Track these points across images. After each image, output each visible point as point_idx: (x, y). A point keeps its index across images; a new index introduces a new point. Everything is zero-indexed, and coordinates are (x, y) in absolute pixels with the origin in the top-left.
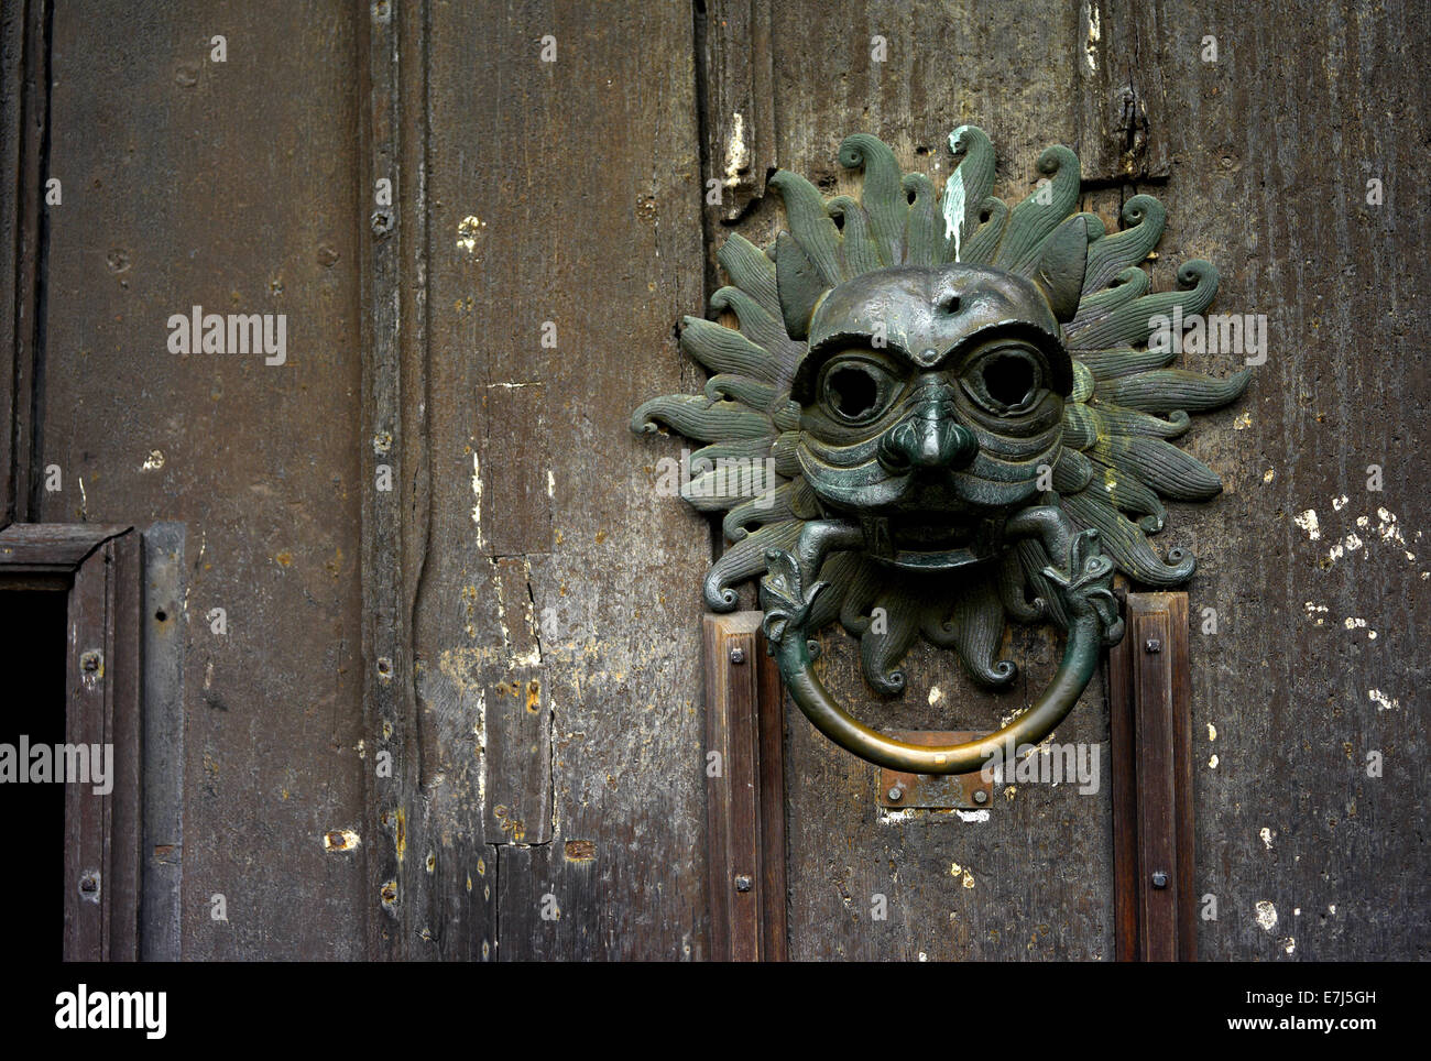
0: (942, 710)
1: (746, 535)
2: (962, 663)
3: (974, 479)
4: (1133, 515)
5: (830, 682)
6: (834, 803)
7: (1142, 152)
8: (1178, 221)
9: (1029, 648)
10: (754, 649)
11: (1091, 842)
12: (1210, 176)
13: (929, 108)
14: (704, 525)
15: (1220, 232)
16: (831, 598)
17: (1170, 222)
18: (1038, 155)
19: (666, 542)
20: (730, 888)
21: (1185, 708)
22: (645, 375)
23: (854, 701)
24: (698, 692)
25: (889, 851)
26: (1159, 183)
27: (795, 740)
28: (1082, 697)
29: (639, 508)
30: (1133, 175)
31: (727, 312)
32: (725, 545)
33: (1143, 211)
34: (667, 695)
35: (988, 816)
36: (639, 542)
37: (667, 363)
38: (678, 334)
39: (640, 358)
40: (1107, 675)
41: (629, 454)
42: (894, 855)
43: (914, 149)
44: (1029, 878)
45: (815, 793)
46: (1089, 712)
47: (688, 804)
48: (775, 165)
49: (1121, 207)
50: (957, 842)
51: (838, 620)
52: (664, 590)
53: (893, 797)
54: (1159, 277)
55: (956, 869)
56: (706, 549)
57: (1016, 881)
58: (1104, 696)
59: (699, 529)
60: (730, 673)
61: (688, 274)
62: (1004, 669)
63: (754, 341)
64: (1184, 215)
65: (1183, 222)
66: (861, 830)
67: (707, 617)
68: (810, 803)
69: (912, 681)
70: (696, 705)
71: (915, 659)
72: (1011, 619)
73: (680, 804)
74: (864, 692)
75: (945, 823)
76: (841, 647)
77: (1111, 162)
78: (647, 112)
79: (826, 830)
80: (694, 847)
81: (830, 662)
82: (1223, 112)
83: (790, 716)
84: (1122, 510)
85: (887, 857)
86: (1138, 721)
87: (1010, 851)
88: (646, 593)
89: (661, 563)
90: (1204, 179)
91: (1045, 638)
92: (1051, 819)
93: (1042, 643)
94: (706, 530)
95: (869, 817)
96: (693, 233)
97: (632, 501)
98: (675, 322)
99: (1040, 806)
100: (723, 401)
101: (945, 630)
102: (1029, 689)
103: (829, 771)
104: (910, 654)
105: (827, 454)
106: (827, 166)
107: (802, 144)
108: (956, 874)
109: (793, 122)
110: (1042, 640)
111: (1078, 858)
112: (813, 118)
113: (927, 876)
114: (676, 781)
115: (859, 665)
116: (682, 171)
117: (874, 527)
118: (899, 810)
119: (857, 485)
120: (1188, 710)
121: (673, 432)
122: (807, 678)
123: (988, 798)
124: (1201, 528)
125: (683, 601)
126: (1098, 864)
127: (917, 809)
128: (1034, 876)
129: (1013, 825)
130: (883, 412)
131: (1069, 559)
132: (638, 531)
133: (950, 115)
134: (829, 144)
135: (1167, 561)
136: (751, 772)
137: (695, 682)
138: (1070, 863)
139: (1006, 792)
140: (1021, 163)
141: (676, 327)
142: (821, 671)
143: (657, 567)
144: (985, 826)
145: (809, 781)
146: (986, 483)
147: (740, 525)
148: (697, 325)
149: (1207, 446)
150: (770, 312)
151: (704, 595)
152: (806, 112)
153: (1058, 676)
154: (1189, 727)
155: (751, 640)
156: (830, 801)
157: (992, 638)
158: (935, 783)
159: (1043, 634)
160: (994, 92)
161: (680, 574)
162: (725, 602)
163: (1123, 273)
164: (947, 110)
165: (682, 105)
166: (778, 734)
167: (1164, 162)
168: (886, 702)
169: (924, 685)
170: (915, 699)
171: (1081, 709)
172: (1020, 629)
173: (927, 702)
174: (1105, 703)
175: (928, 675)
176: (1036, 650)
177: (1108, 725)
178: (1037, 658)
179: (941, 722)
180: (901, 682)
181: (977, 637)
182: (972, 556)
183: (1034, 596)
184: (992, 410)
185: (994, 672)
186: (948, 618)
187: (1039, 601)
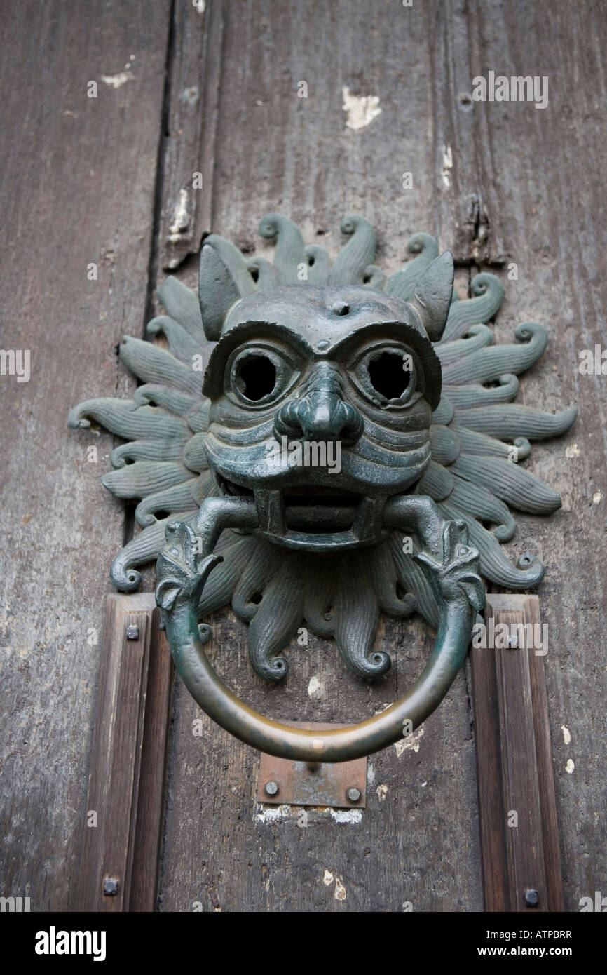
0: (320, 701)
1: (155, 522)
2: (340, 653)
3: (358, 458)
4: (488, 524)
6: (212, 796)
7: (486, 240)
8: (512, 296)
9: (400, 643)
10: (150, 627)
11: (459, 850)
12: (534, 267)
13: (328, 204)
14: (120, 512)
15: (544, 306)
16: (224, 583)
17: (506, 297)
18: (406, 241)
19: (85, 527)
20: (97, 891)
21: (542, 708)
22: (87, 384)
23: (239, 688)
24: (95, 671)
25: (263, 853)
26: (499, 267)
27: (181, 726)
28: (449, 693)
29: (65, 495)
30: (478, 259)
31: (160, 335)
32: (135, 531)
33: (487, 284)
34: (65, 673)
35: (361, 816)
36: (60, 525)
37: (106, 375)
38: (118, 353)
39: (85, 369)
40: (469, 673)
41: (64, 448)
42: (268, 859)
43: (316, 231)
44: (400, 890)
45: (194, 783)
46: (454, 709)
47: (70, 791)
48: (208, 230)
49: (469, 283)
50: (330, 845)
51: (228, 605)
52: (77, 571)
53: (270, 792)
54: (500, 336)
55: (328, 877)
56: (119, 535)
57: (387, 892)
58: (468, 693)
59: (114, 516)
60: (124, 651)
61: (133, 308)
62: (378, 660)
63: (178, 358)
64: (517, 292)
65: (517, 297)
66: (237, 827)
67: (113, 596)
68: (189, 795)
69: (293, 670)
70: (91, 685)
71: (297, 648)
72: (384, 613)
73: (61, 791)
74: (250, 678)
75: (319, 823)
76: (231, 633)
77: (462, 247)
78: (117, 194)
79: (202, 827)
80: (69, 842)
81: (220, 646)
82: (540, 225)
83: (179, 700)
84: (479, 519)
85: (260, 859)
86: (501, 718)
87: (381, 857)
88: (60, 572)
89: (77, 545)
90: (529, 269)
91: (414, 634)
92: (421, 823)
93: (411, 638)
94: (121, 517)
95: (245, 814)
96: (140, 278)
97: (60, 488)
98: (116, 344)
99: (410, 807)
100: (148, 407)
101: (325, 620)
102: (400, 684)
103: (210, 761)
104: (293, 643)
105: (229, 436)
106: (248, 238)
107: (231, 220)
108: (327, 883)
109: (225, 206)
110: (411, 635)
111: (448, 868)
112: (241, 205)
113: (299, 885)
114: (62, 765)
115: (246, 651)
116: (137, 234)
117: (267, 501)
118: (275, 806)
119: (254, 459)
120: (546, 711)
121: (104, 430)
122: (194, 650)
123: (361, 796)
124: (544, 539)
125: (92, 581)
126: (467, 875)
127: (293, 806)
128: (405, 887)
129: (384, 828)
130: (280, 397)
131: (441, 543)
132: (61, 516)
133: (343, 210)
134: (251, 223)
135: (519, 567)
136: (132, 756)
137: (93, 662)
138: (440, 874)
139: (378, 791)
140: (395, 247)
141: (118, 347)
142: (210, 656)
143: (74, 549)
144: (357, 828)
145: (190, 770)
146: (369, 463)
147: (150, 512)
148: (135, 346)
149: (546, 469)
150: (194, 338)
151: (111, 576)
152: (236, 200)
153: (427, 670)
154: (547, 727)
155: (147, 617)
156: (208, 794)
157: (367, 628)
158: (312, 779)
159: (413, 629)
160: (375, 198)
161: (93, 556)
162: (129, 582)
163: (473, 329)
164: (340, 206)
165: (144, 190)
166: (163, 717)
167: (501, 251)
168: (269, 689)
169: (305, 676)
170: (295, 689)
171: (447, 706)
172: (392, 623)
173: (307, 692)
174: (469, 701)
175: (309, 664)
176: (407, 645)
177: (473, 725)
178: (407, 654)
179: (319, 713)
180: (283, 668)
181: (354, 627)
182: (355, 538)
183: (405, 592)
184: (375, 401)
185: (369, 662)
186: (328, 609)
187: (410, 595)
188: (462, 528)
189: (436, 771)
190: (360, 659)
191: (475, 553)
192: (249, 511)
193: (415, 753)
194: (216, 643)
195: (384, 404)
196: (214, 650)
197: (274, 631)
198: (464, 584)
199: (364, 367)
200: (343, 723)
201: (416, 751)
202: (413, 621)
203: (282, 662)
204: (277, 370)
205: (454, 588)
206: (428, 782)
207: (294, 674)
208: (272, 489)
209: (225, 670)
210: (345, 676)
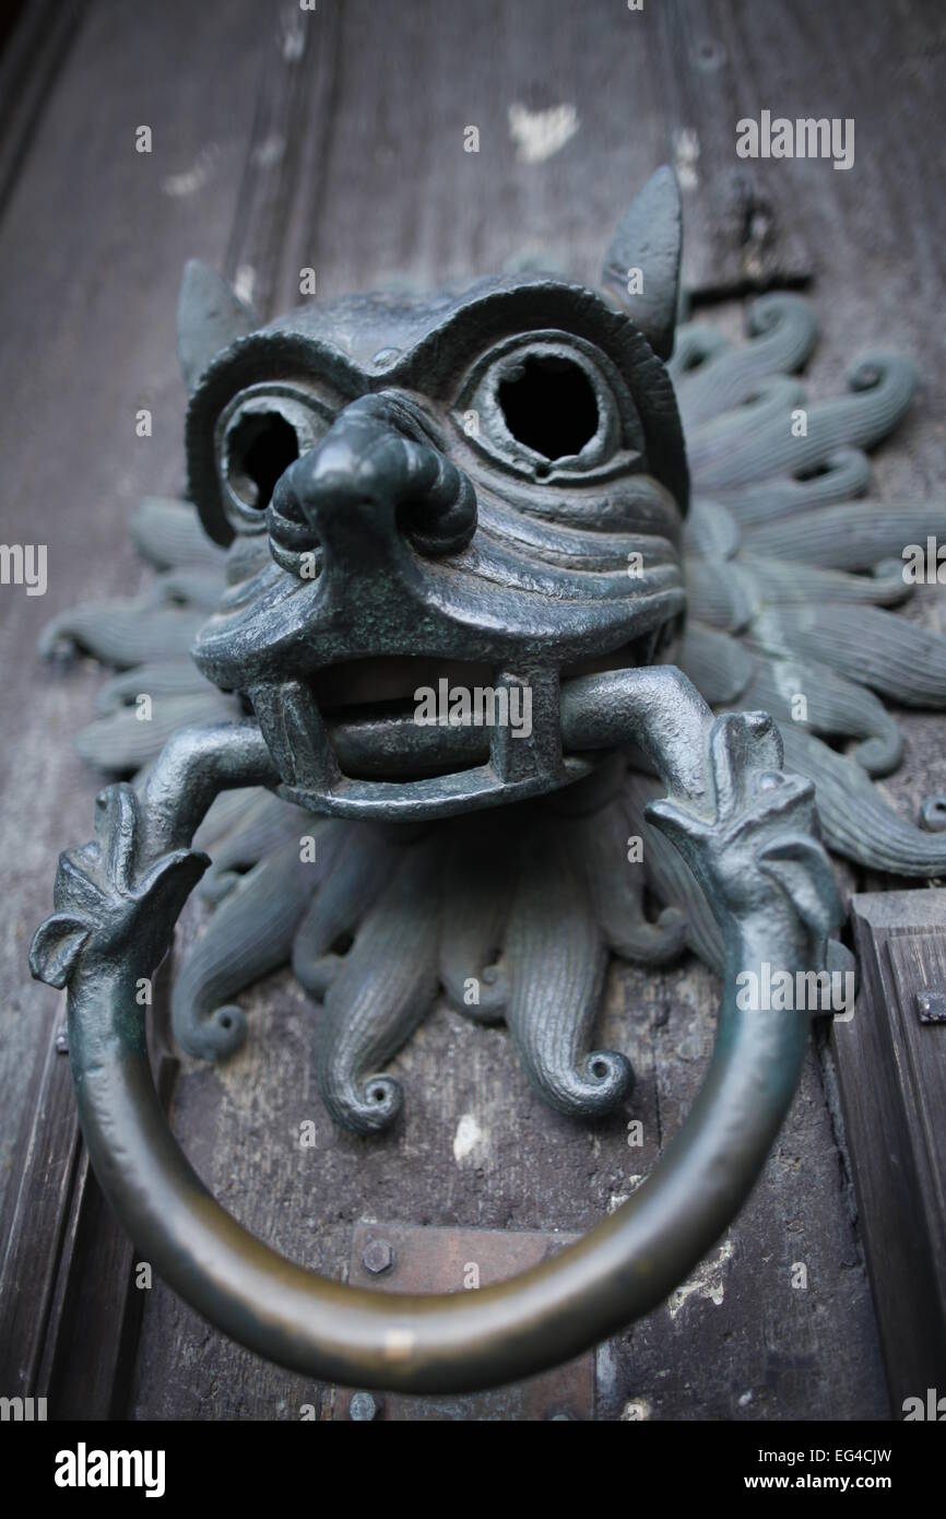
0: (479, 1175)
4: (837, 741)
5: (262, 1100)
8: (835, 329)
9: (661, 1023)
17: (824, 330)
26: (799, 284)
33: (779, 315)
45: (193, 1389)
46: (806, 1183)
58: (836, 1141)
62: (600, 1070)
64: (843, 323)
65: (843, 328)
69: (418, 1103)
71: (429, 1050)
76: (293, 1024)
81: (267, 1056)
84: (816, 735)
91: (692, 1000)
93: (686, 1011)
101: (484, 982)
102: (666, 1124)
104: (421, 1038)
110: (685, 1005)
135: (923, 825)
145: (188, 1352)
157: (576, 997)
159: (688, 988)
163: (762, 386)
168: (363, 1152)
169: (445, 1115)
170: (425, 1146)
171: (787, 1176)
172: (638, 980)
173: (450, 1152)
174: (841, 1160)
175: (456, 1087)
176: (677, 1028)
177: (856, 1225)
178: (679, 1049)
179: (481, 1205)
180: (388, 1103)
181: (543, 997)
182: (495, 779)
183: (662, 906)
184: (522, 467)
185: (581, 1078)
186: (494, 956)
187: (671, 914)
188: (761, 730)
189: (773, 1358)
190: (559, 1073)
191: (802, 785)
192: (253, 747)
193: (716, 1308)
194: (261, 1048)
195: (543, 471)
196: (256, 1063)
197: (371, 1014)
198: (776, 866)
199: (488, 399)
200: (536, 1227)
201: (718, 1301)
202: (687, 971)
203: (386, 1086)
204: (300, 434)
205: (751, 878)
206: (755, 1394)
207: (422, 1113)
208: (280, 680)
209: (277, 1108)
210: (537, 1111)
